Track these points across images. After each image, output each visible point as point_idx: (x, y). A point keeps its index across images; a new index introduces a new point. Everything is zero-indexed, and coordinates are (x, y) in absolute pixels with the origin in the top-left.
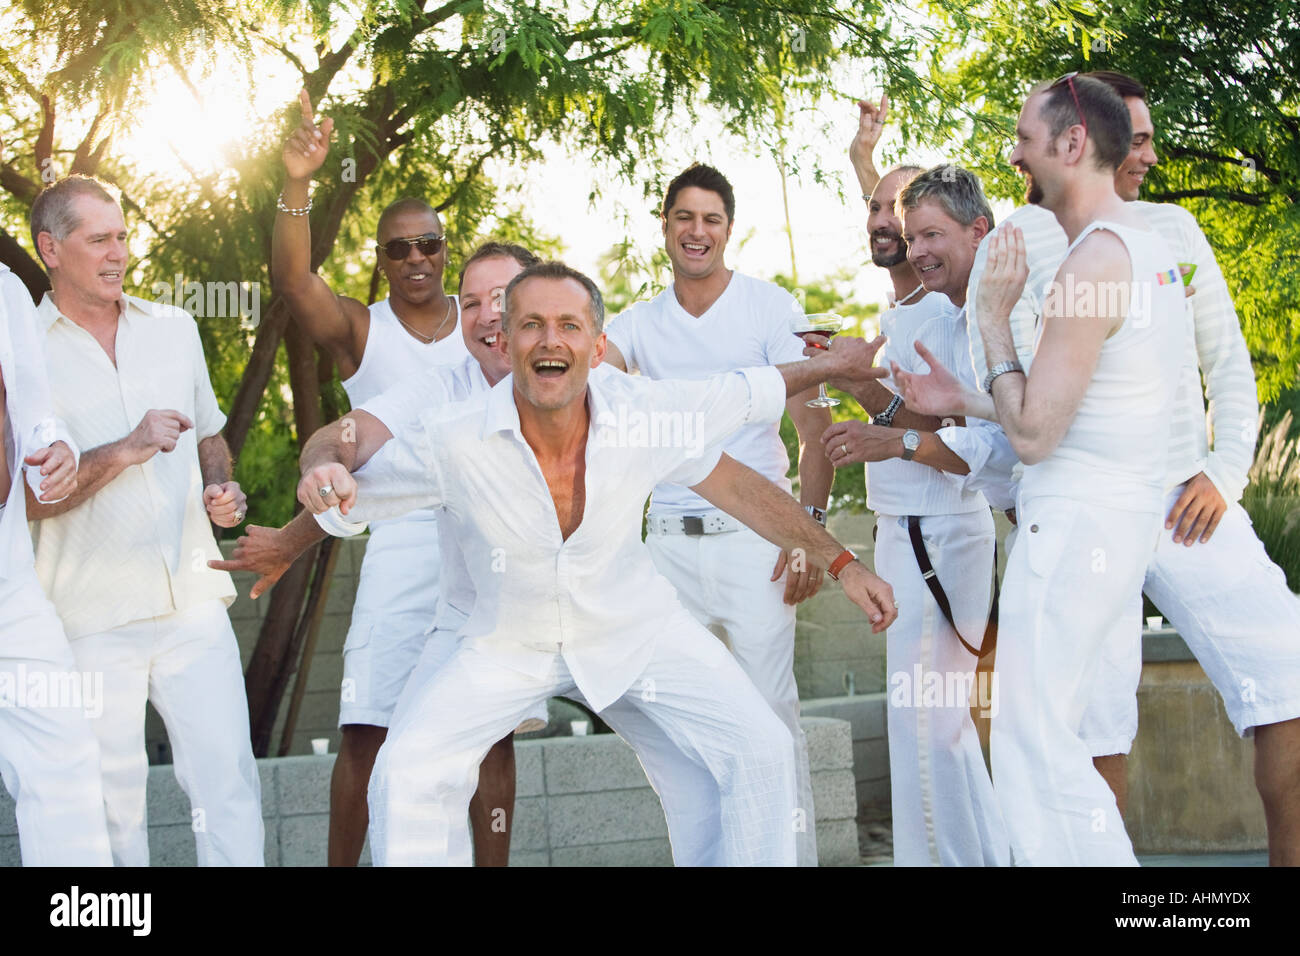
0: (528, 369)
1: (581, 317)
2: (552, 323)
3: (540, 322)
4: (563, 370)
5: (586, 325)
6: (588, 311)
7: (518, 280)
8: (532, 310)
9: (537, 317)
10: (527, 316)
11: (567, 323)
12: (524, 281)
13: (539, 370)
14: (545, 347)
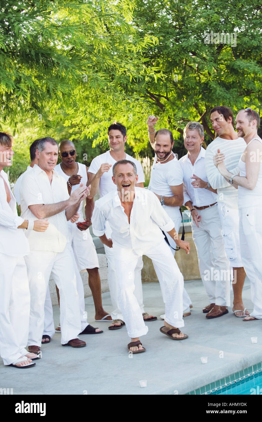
0: (121, 186)
1: (132, 173)
2: (126, 175)
3: (122, 175)
4: (129, 186)
5: (133, 174)
6: (133, 171)
7: (116, 164)
8: (120, 172)
9: (122, 174)
10: (120, 174)
11: (129, 175)
12: (118, 165)
13: (124, 186)
14: (124, 181)
